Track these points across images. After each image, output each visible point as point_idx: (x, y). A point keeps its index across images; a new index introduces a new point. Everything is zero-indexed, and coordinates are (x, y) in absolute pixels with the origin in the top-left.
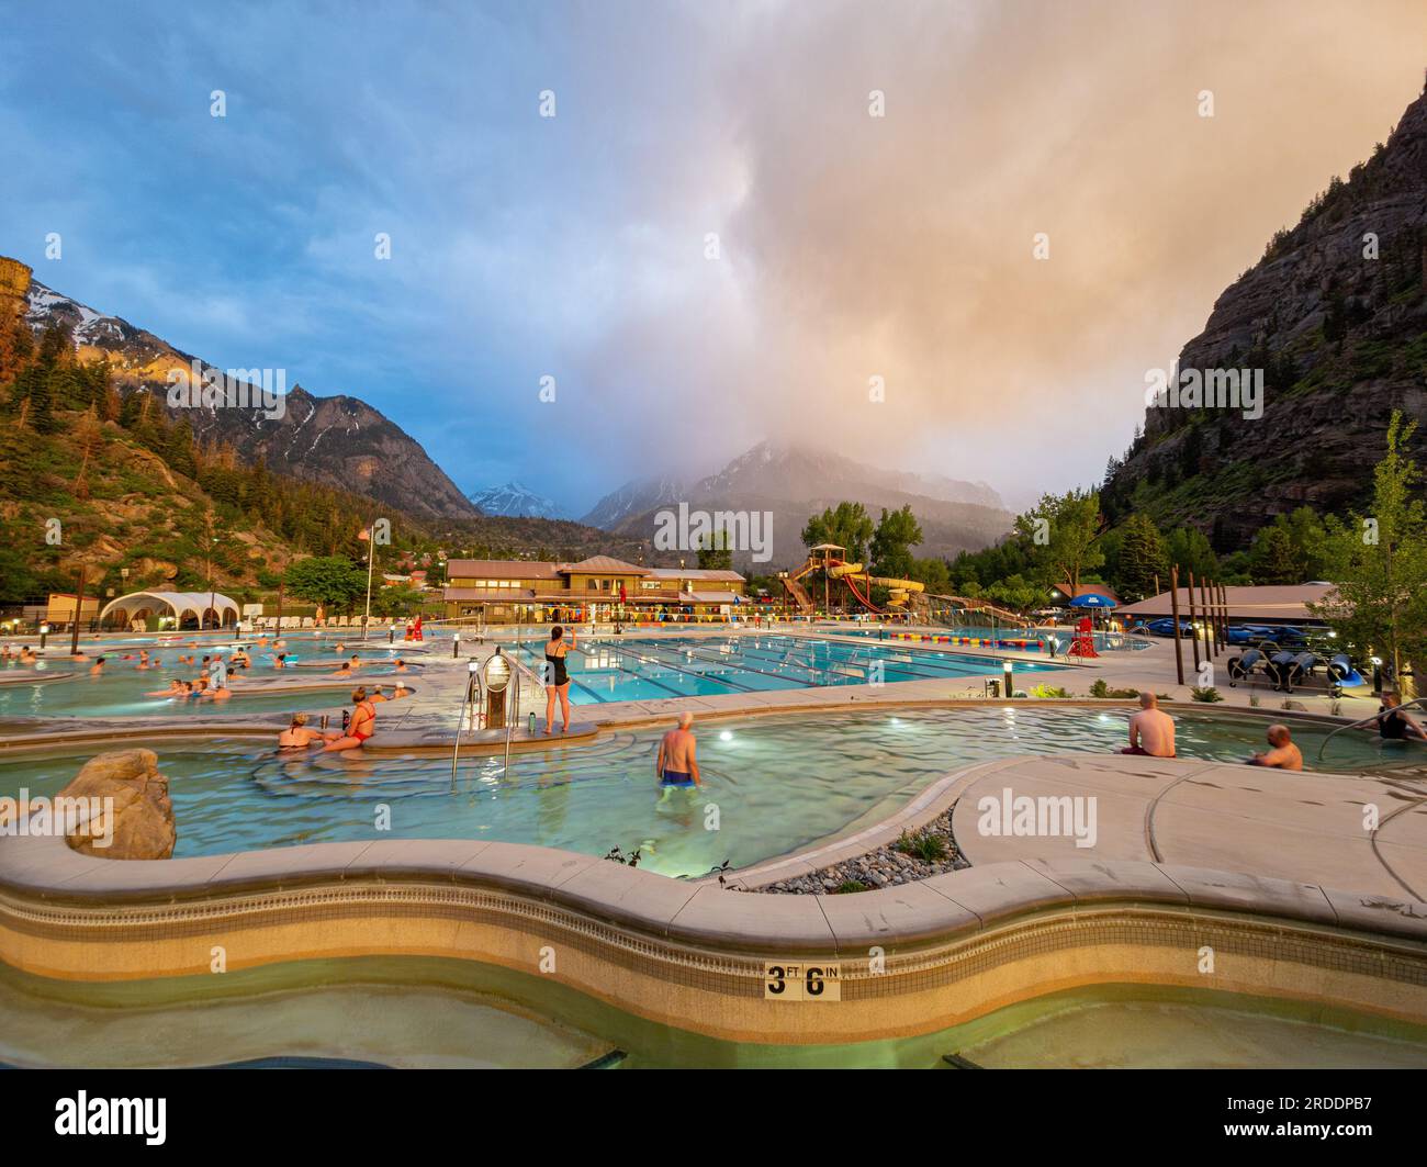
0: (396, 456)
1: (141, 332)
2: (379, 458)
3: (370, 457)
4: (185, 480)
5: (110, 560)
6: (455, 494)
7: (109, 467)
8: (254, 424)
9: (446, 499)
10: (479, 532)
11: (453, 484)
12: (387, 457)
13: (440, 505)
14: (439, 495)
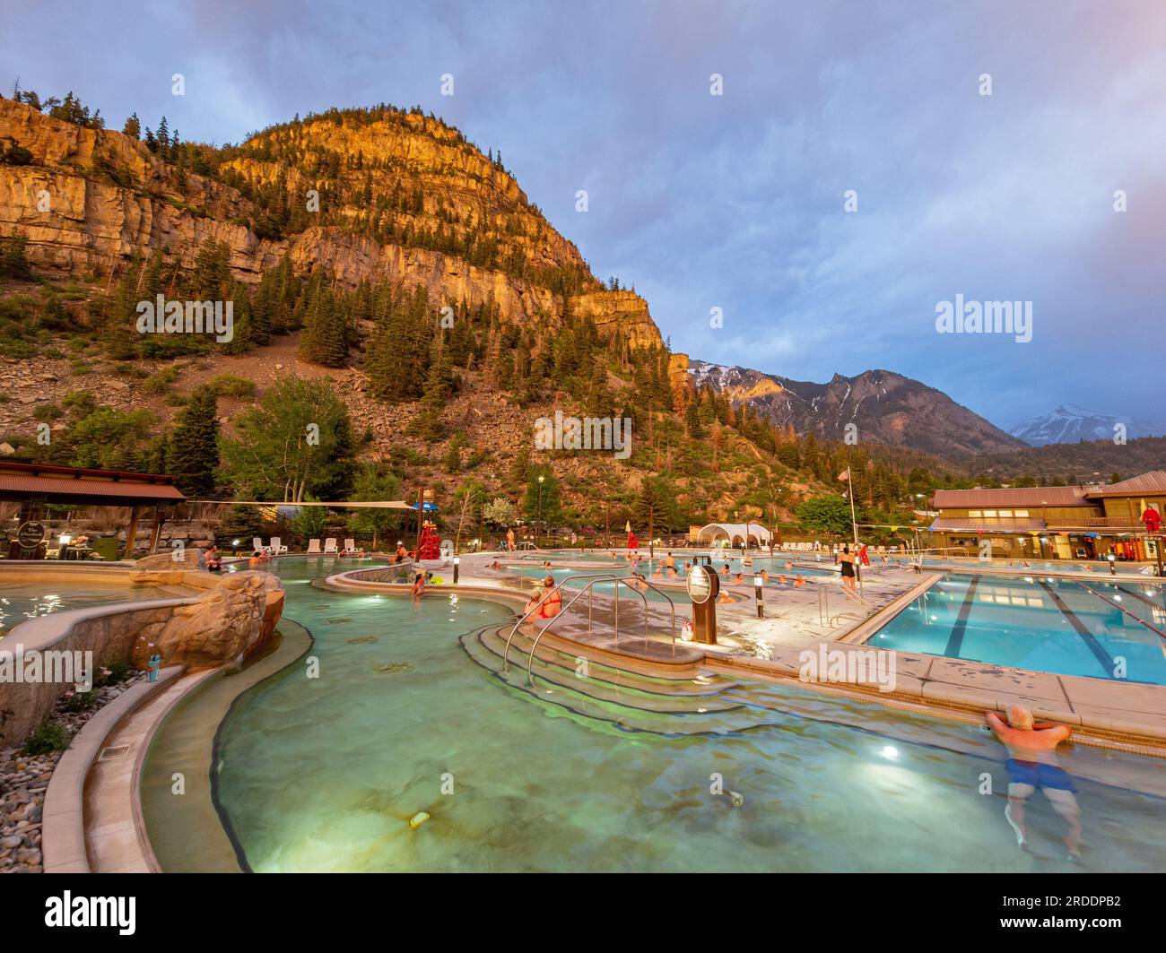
0: (922, 408)
1: (747, 370)
2: (908, 412)
3: (898, 413)
4: (765, 453)
5: (729, 507)
6: (988, 430)
7: (728, 452)
8: (813, 409)
9: (981, 437)
10: (1027, 464)
11: (987, 422)
12: (915, 410)
13: (975, 443)
14: (972, 435)
